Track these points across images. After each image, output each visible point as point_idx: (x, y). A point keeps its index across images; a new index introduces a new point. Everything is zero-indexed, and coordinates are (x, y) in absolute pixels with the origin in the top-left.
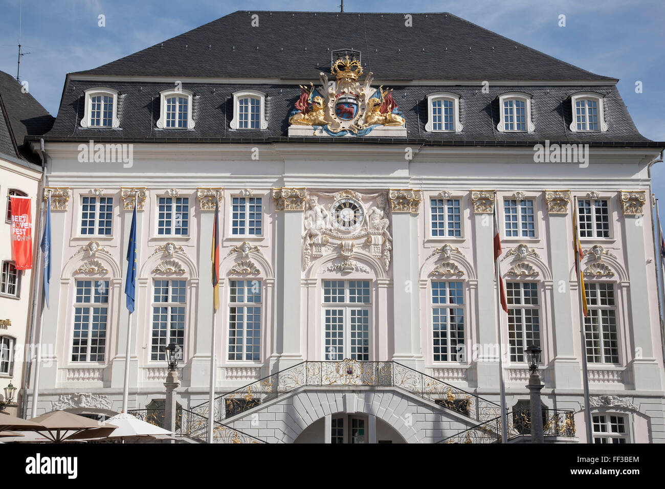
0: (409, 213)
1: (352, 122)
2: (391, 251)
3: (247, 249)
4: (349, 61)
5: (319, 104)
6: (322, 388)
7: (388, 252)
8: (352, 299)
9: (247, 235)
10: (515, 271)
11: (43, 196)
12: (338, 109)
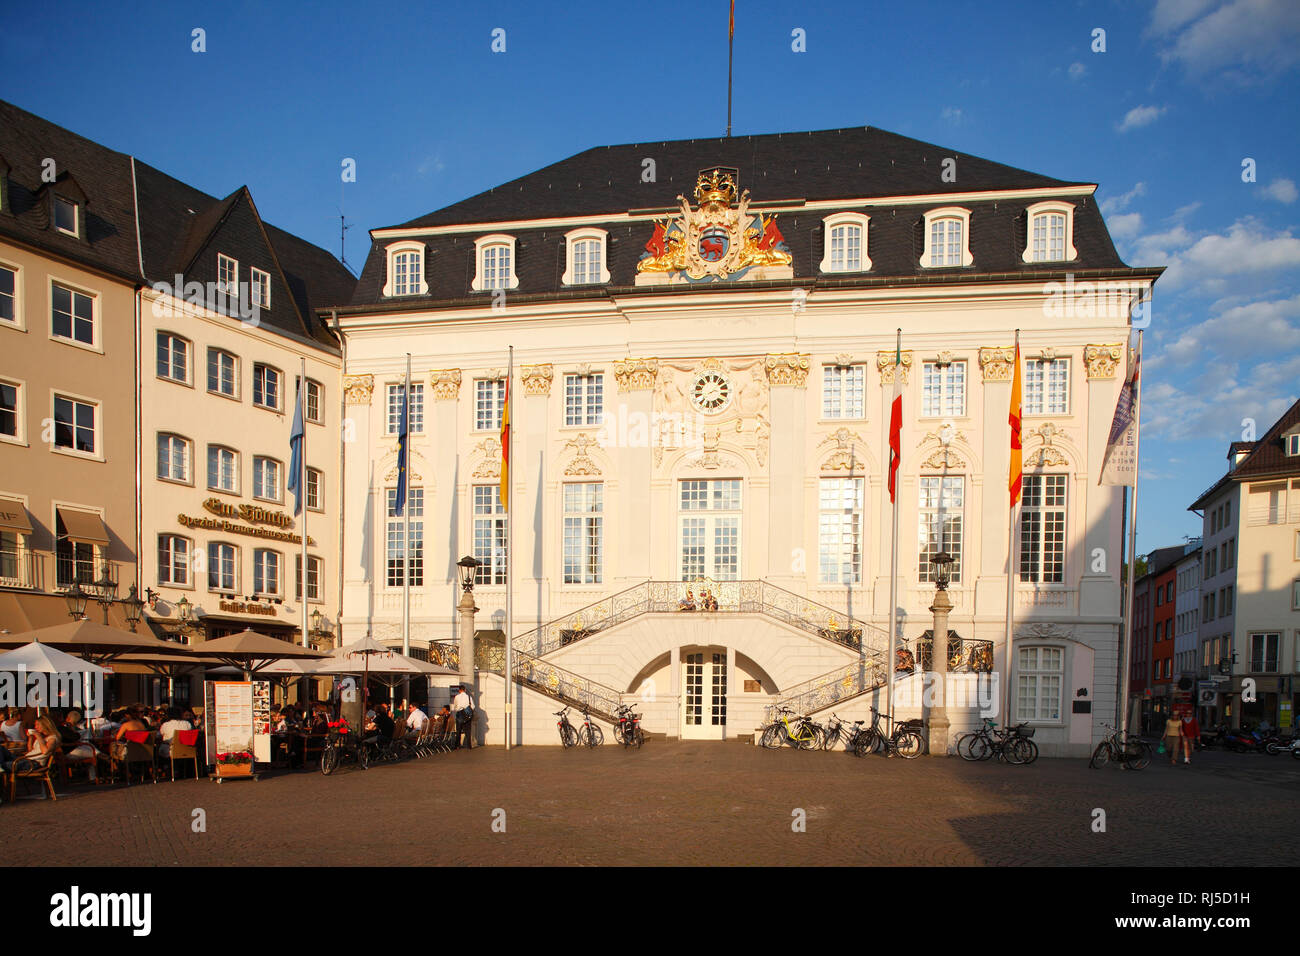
0: (793, 385)
1: (720, 264)
2: (768, 438)
3: (584, 443)
4: (718, 179)
5: (678, 240)
7: (765, 440)
10: (933, 462)
11: (344, 387)
12: (702, 247)
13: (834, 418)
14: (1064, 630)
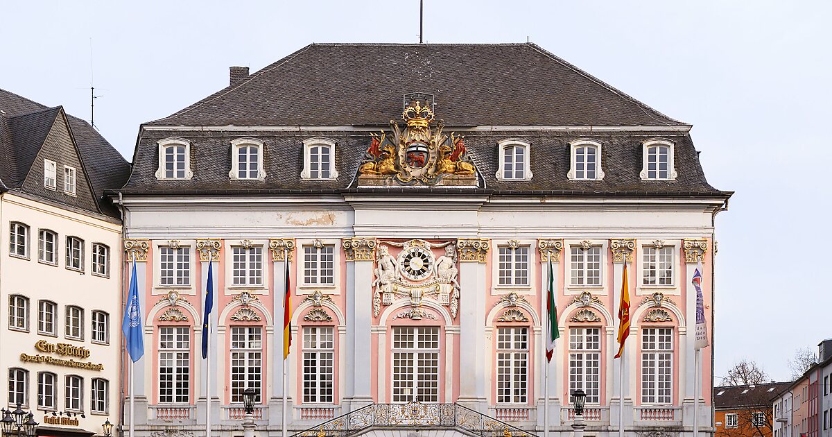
0: (476, 262)
1: (422, 171)
2: (458, 299)
3: (319, 298)
4: (419, 108)
5: (389, 152)
6: (389, 428)
7: (456, 300)
8: (421, 345)
9: (319, 284)
10: (579, 318)
11: (124, 248)
12: (409, 157)
13: (505, 285)
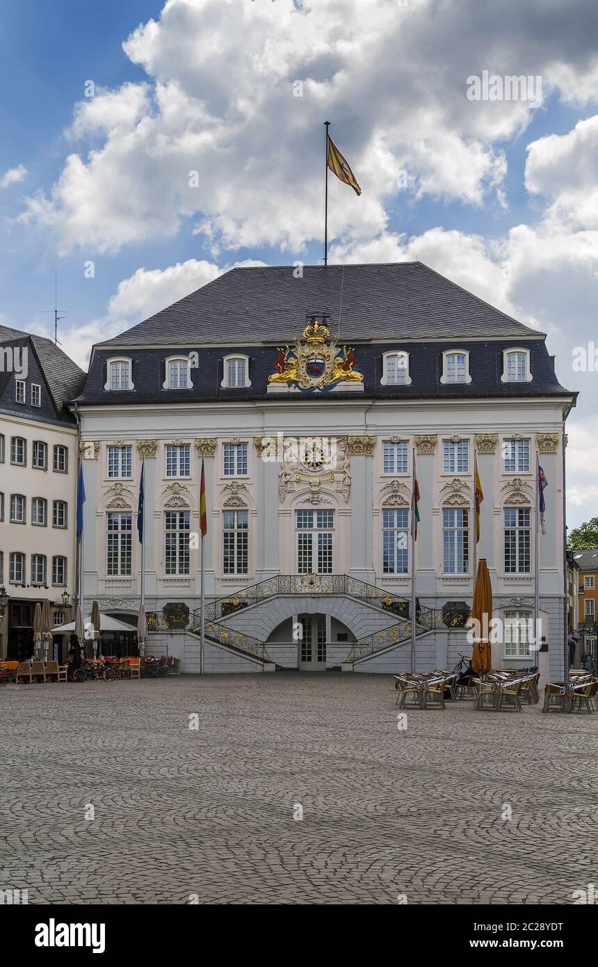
0: (365, 455)
1: (319, 380)
3: (236, 487)
4: (317, 326)
5: (292, 364)
6: (291, 595)
7: (348, 487)
8: (319, 525)
9: (236, 475)
10: (450, 501)
11: (79, 448)
12: (308, 368)
13: (389, 474)
14: (531, 602)
